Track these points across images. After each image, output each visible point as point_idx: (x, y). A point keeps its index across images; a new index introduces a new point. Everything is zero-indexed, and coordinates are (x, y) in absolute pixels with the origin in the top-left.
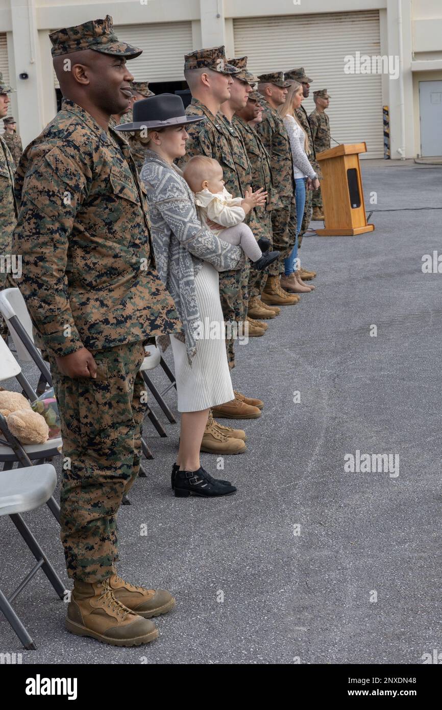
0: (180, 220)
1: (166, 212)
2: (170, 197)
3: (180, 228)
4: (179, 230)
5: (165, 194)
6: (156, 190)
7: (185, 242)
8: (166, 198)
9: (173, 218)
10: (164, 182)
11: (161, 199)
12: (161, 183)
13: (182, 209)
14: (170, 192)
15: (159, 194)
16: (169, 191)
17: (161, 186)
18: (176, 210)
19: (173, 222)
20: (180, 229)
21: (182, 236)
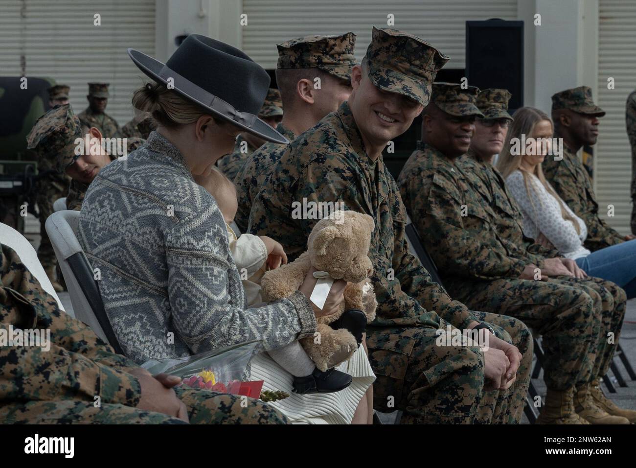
0: (205, 295)
1: (185, 273)
2: (206, 249)
3: (198, 308)
4: (194, 312)
5: (201, 240)
6: (182, 225)
7: (196, 338)
8: (199, 247)
9: (193, 286)
10: (205, 217)
11: (186, 246)
12: (198, 216)
13: (216, 277)
14: (209, 241)
15: (187, 234)
16: (209, 237)
17: (197, 223)
18: (207, 275)
19: (190, 296)
20: (198, 312)
21: (195, 325)
